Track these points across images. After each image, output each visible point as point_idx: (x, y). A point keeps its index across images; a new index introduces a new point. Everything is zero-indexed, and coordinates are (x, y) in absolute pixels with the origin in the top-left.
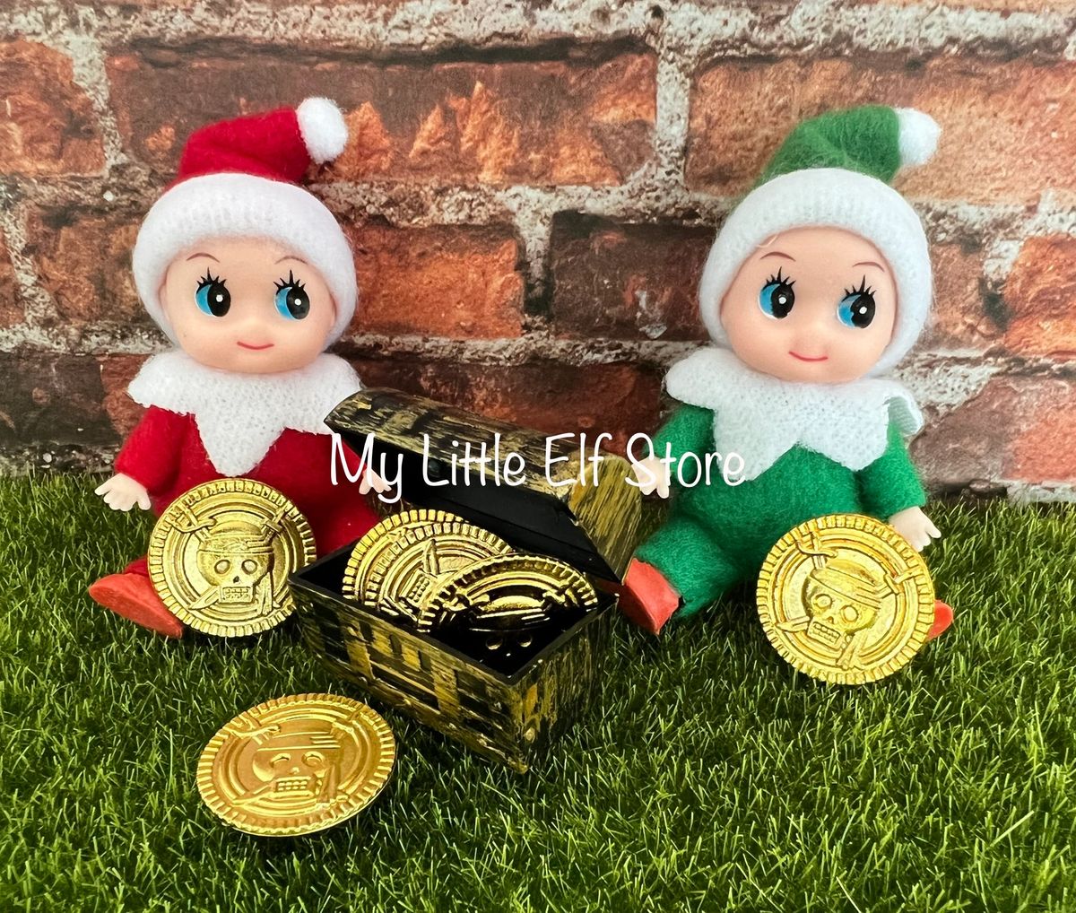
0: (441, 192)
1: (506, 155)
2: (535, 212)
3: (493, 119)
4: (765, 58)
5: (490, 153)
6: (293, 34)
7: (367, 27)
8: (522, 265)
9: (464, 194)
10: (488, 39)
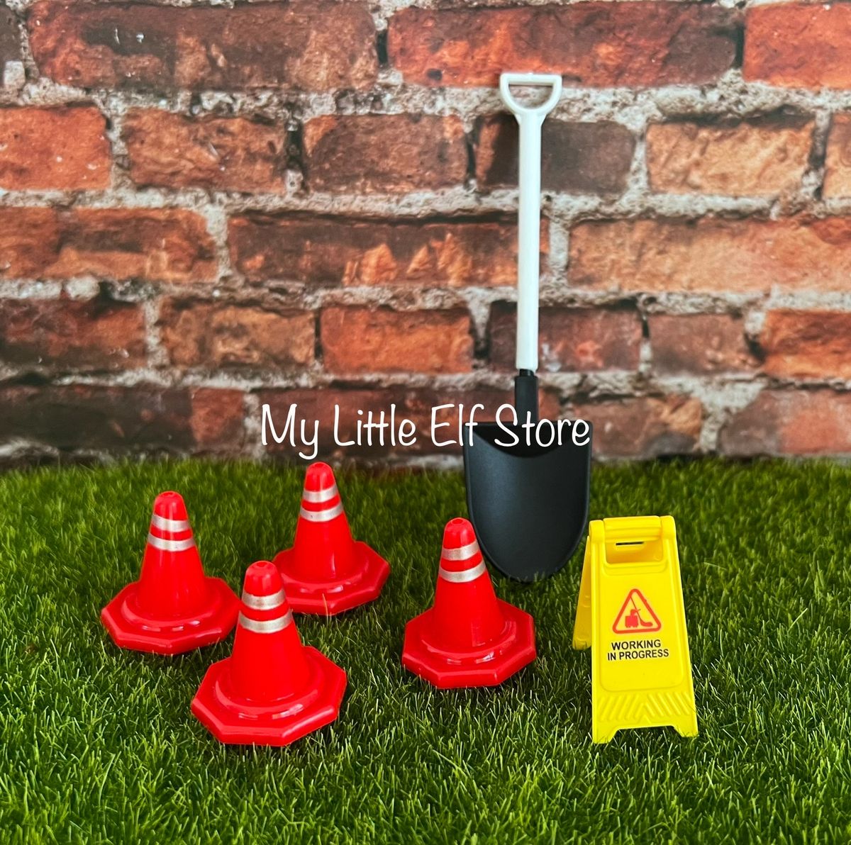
0: (425, 291)
1: (465, 271)
2: (482, 302)
3: (457, 253)
4: (609, 220)
5: (455, 270)
6: (343, 209)
7: (386, 206)
8: (472, 331)
9: (439, 293)
10: (455, 212)
